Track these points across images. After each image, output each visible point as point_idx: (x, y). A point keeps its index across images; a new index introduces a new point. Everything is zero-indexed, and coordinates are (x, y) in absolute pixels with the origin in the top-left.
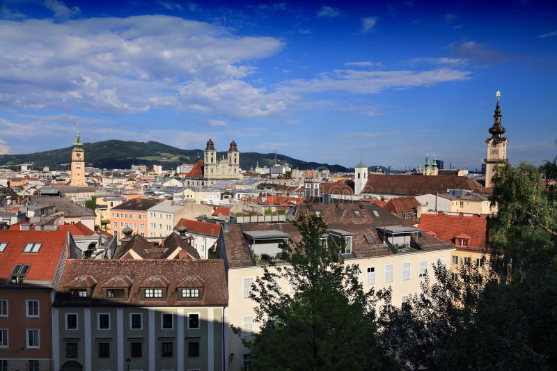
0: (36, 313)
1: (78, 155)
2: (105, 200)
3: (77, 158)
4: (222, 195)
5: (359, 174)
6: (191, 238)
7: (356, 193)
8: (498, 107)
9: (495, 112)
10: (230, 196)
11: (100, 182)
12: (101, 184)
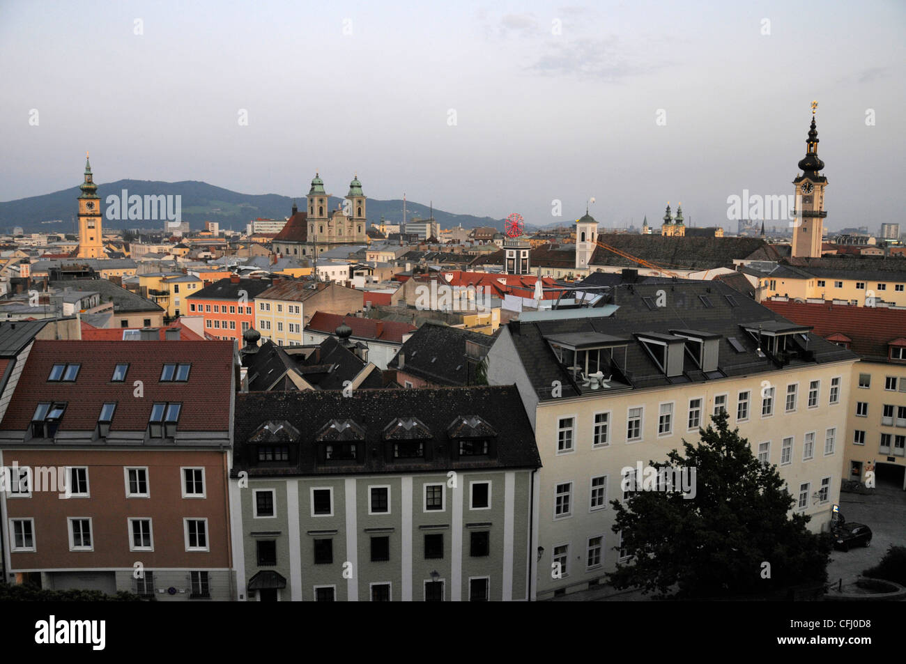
0: (199, 490)
1: (90, 206)
2: (164, 281)
3: (88, 211)
4: (352, 270)
5: (583, 235)
6: (359, 346)
7: (577, 266)
8: (813, 126)
9: (809, 134)
10: (366, 272)
11: (123, 250)
12: (127, 254)
